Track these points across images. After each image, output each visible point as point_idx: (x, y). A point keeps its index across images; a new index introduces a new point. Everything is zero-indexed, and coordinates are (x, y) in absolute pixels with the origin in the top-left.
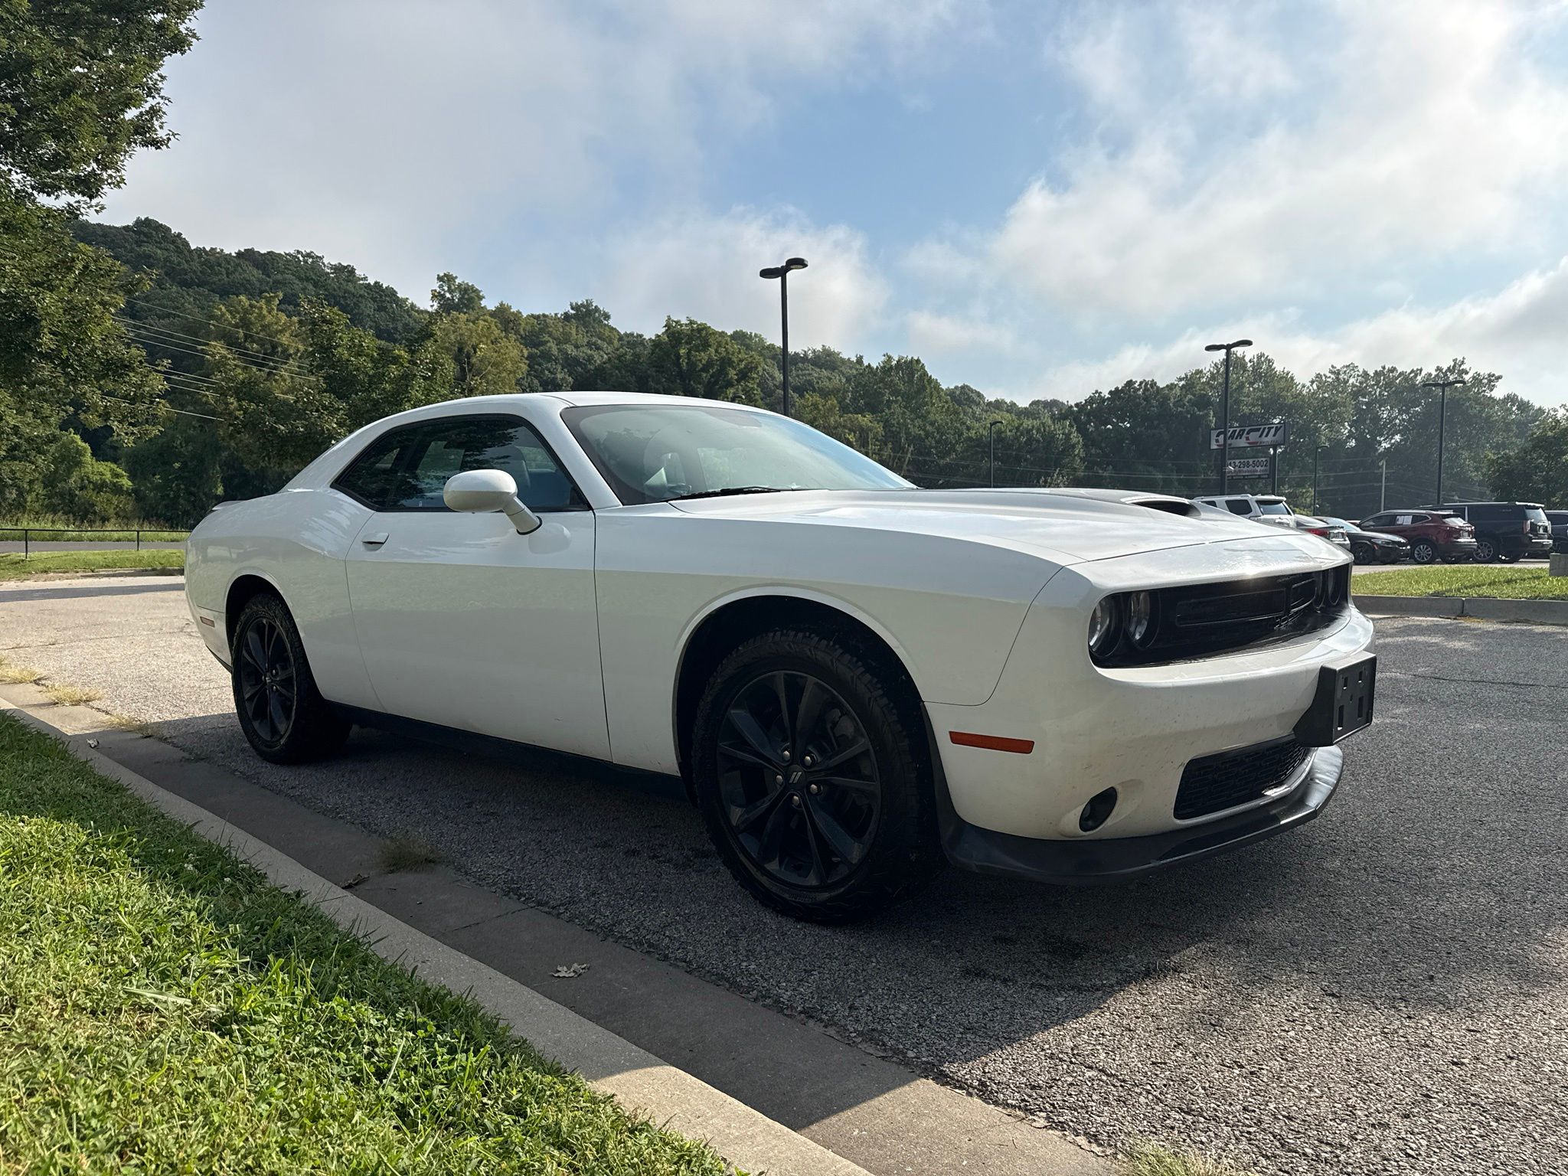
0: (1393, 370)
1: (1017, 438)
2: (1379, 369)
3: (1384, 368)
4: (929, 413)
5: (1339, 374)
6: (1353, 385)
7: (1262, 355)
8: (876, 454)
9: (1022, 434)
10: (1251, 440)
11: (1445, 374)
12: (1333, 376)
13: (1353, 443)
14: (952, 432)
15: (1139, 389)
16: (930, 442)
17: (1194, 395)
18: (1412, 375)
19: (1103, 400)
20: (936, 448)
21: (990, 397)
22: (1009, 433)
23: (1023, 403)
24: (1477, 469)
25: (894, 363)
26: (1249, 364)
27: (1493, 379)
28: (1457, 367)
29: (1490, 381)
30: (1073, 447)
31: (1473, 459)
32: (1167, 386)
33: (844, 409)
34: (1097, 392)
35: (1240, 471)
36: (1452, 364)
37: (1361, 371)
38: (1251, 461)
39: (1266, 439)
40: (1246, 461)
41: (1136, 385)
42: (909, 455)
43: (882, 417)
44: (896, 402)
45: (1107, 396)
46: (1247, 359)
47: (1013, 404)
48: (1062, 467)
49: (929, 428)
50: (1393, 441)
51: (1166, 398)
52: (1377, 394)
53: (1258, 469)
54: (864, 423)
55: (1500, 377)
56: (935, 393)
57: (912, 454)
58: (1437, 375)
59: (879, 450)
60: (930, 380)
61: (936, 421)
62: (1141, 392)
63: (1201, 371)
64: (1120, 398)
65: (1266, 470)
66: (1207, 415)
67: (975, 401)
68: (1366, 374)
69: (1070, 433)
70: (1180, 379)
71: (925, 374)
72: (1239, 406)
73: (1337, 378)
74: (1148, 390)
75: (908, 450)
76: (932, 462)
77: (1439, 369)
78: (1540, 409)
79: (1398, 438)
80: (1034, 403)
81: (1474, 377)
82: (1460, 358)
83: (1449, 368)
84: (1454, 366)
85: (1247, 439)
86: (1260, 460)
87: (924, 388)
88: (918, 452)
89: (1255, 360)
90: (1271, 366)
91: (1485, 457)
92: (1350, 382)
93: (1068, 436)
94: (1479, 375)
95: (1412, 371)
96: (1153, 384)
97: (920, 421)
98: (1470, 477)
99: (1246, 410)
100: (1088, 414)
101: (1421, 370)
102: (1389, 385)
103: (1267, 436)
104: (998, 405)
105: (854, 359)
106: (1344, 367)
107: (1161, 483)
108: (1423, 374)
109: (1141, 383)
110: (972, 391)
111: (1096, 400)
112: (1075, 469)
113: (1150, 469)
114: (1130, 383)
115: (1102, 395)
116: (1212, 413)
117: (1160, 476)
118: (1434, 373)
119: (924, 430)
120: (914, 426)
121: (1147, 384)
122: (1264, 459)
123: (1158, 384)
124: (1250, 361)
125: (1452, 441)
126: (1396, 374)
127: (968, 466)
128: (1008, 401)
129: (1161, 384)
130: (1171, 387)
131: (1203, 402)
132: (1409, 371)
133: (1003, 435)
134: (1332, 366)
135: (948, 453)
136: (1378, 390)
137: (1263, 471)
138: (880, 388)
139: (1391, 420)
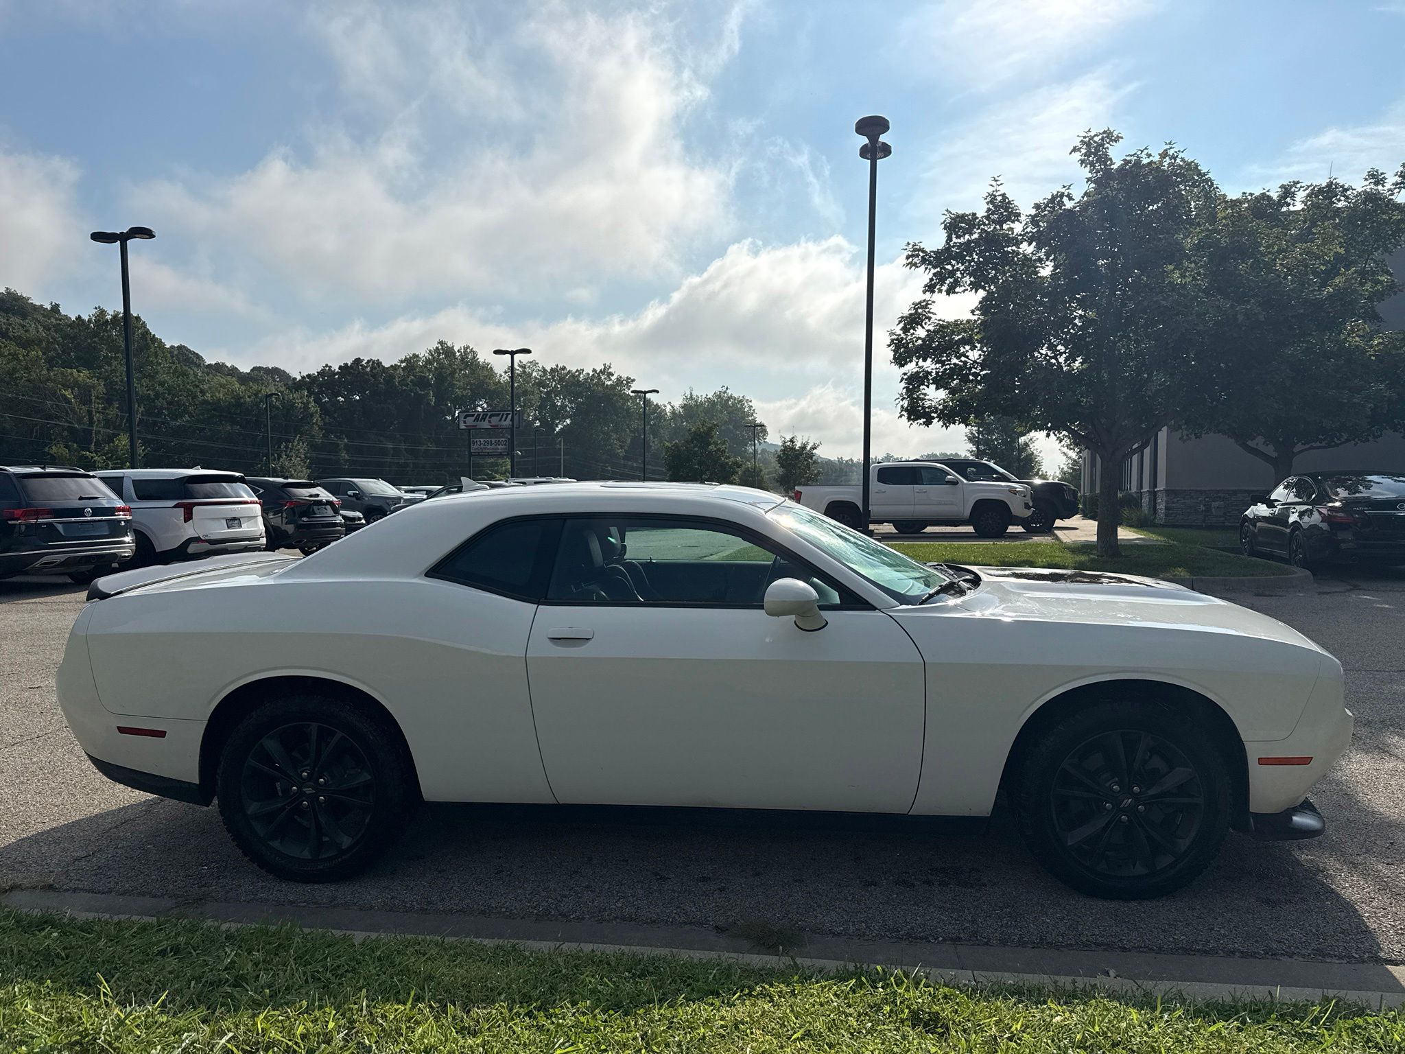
0: (564, 368)
1: (257, 405)
2: (554, 367)
3: (557, 366)
4: (157, 373)
5: (525, 368)
6: (536, 378)
7: (468, 347)
8: (99, 412)
9: (261, 401)
10: (493, 424)
11: (599, 375)
12: (520, 369)
13: (538, 423)
14: (185, 394)
15: (367, 367)
16: (160, 403)
17: (415, 376)
18: (577, 373)
19: (334, 373)
20: (167, 409)
21: (210, 360)
22: (248, 399)
23: (245, 368)
24: (622, 447)
25: (109, 317)
26: (458, 354)
27: (630, 381)
28: (606, 371)
29: (628, 382)
30: (312, 415)
31: (618, 439)
32: (392, 366)
33: (51, 363)
34: (327, 365)
35: (485, 449)
36: (603, 367)
37: (541, 367)
38: (493, 440)
39: (505, 423)
40: (489, 440)
41: (364, 363)
42: (139, 415)
43: (101, 373)
44: (116, 358)
45: (337, 370)
46: (456, 350)
47: (234, 369)
48: (302, 434)
49: (158, 388)
50: (565, 423)
51: (392, 377)
52: (553, 386)
53: (500, 447)
54: (81, 379)
55: (634, 380)
56: (160, 352)
57: (142, 415)
58: (593, 375)
59: (104, 409)
60: (154, 339)
61: (165, 382)
62: (368, 369)
63: (418, 356)
64: (350, 374)
65: (506, 449)
66: (428, 394)
67: (195, 364)
68: (545, 371)
69: (309, 403)
70: (402, 362)
71: (148, 332)
72: (453, 389)
73: (524, 372)
74: (375, 368)
75: (138, 411)
76: (163, 423)
77: (594, 370)
78: (657, 404)
79: (568, 421)
80: (254, 369)
81: (617, 379)
82: (608, 364)
83: (601, 370)
84: (604, 369)
85: (490, 422)
86: (501, 440)
87: (147, 347)
88: (148, 412)
89: (462, 351)
90: (474, 357)
91: (664, 445)
92: (533, 375)
93: (306, 405)
94: (621, 377)
95: (577, 371)
96: (379, 363)
97: (147, 380)
98: (618, 453)
99: (459, 392)
100: (321, 386)
101: (583, 370)
102: (562, 379)
103: (505, 421)
104: (219, 368)
105: (49, 307)
106: (528, 362)
107: (392, 452)
108: (584, 373)
109: (369, 361)
110: (190, 351)
111: (326, 372)
112: (313, 436)
113: (382, 438)
114: (358, 361)
115: (333, 369)
116: (431, 393)
117: (390, 446)
118: (591, 374)
119: (154, 390)
120: (142, 385)
121: (374, 362)
122: (503, 439)
123: (383, 364)
124: (459, 351)
125: (605, 426)
126: (566, 372)
127: (204, 429)
128: (229, 365)
129: (386, 364)
130: (394, 367)
131: (422, 382)
132: (574, 371)
133: (242, 401)
134: (520, 361)
135: (182, 416)
136: (554, 383)
137: (504, 449)
138: (95, 342)
139: (563, 407)
